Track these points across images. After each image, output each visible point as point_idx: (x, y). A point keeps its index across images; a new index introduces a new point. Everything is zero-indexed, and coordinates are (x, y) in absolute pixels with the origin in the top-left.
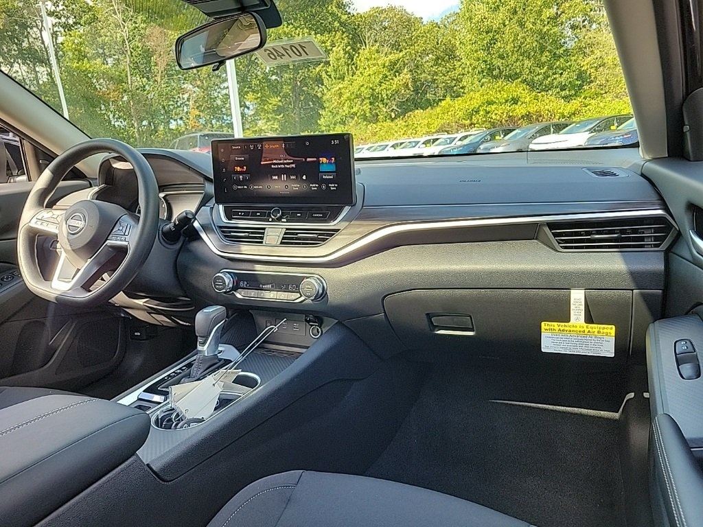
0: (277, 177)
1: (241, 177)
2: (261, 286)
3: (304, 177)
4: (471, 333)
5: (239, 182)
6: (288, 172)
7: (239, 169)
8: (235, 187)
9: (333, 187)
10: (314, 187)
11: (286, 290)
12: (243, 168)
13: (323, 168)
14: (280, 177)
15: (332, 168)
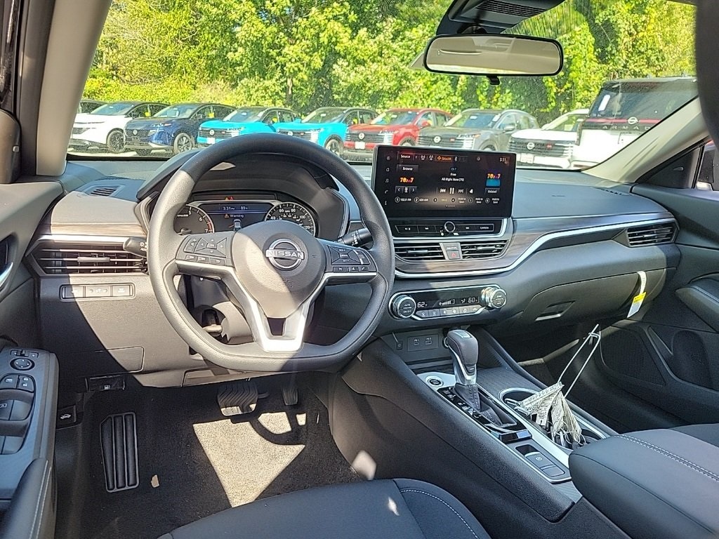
0: (445, 191)
1: (406, 189)
2: (440, 304)
3: (471, 191)
4: (559, 315)
5: (403, 195)
6: (457, 186)
7: (405, 180)
8: (397, 199)
9: (495, 201)
10: (479, 200)
11: (467, 304)
12: (410, 179)
13: (489, 183)
14: (448, 190)
15: (497, 183)
